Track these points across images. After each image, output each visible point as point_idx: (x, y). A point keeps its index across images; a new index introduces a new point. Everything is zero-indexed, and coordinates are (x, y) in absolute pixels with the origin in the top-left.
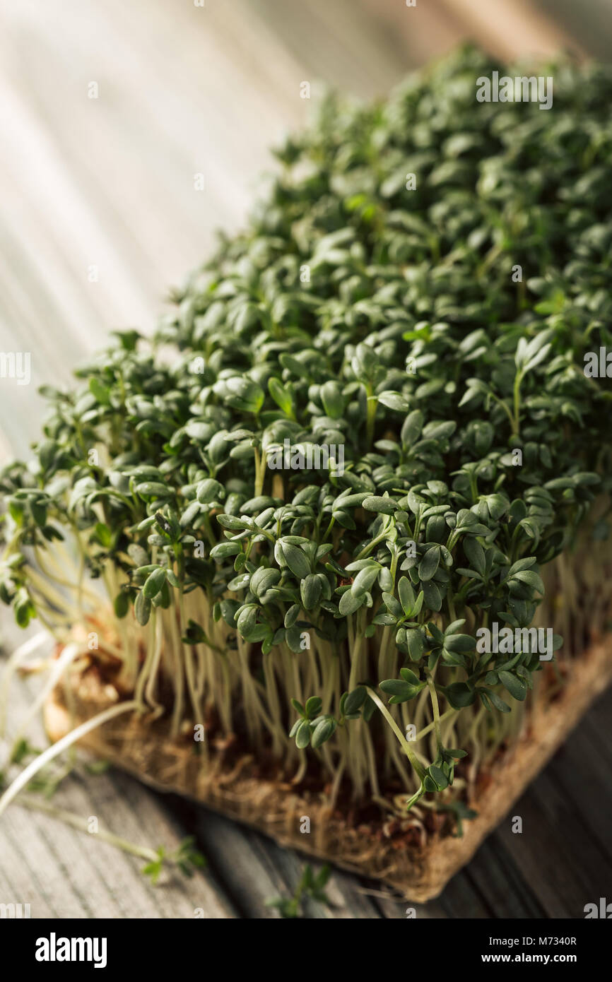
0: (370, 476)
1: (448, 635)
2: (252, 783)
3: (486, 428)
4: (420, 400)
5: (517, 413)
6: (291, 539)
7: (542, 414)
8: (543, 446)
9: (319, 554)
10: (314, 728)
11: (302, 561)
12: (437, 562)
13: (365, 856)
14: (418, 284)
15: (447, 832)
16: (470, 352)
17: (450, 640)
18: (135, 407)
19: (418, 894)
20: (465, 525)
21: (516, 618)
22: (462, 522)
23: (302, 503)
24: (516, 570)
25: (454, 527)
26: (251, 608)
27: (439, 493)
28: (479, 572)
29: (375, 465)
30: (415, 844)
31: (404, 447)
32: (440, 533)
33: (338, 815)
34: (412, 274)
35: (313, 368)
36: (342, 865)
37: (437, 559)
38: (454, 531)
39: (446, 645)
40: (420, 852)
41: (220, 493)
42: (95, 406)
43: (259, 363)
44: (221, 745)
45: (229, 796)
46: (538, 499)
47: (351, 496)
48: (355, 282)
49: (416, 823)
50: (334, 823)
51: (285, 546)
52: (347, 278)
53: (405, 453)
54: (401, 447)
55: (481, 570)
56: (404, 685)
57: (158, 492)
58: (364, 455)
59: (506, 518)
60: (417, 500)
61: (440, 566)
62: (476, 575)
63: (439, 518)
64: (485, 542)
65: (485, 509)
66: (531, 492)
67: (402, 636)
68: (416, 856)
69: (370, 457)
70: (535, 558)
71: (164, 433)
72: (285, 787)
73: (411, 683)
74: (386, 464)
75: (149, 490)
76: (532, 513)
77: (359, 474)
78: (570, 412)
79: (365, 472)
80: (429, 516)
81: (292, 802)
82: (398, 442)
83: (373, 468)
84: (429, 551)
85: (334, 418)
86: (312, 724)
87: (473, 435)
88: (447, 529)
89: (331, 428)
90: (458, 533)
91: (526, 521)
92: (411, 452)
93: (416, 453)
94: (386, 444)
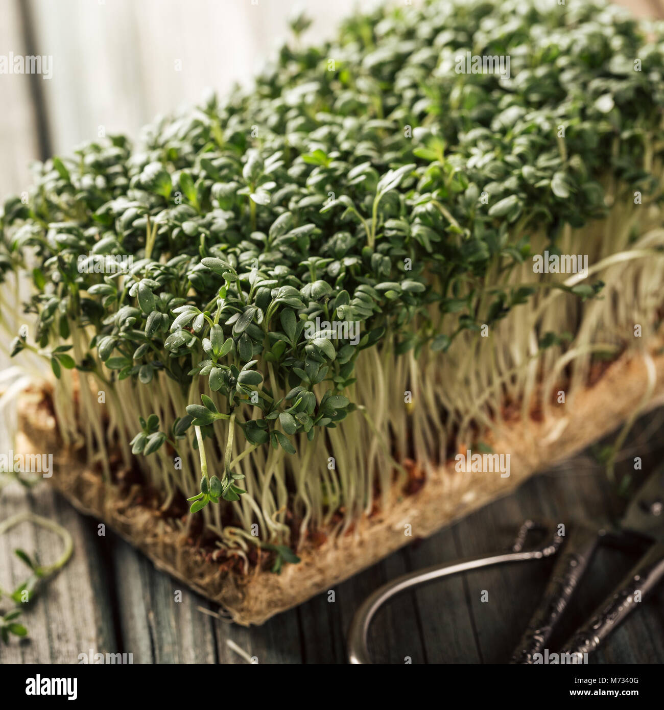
1: (243, 371)
2: (138, 510)
3: (346, 238)
5: (373, 228)
7: (392, 233)
8: (387, 258)
10: (148, 440)
12: (250, 320)
13: (207, 580)
15: (268, 567)
16: (354, 178)
17: (242, 375)
19: (243, 618)
20: (284, 297)
22: (282, 294)
25: (275, 297)
26: (111, 339)
27: (279, 274)
28: (288, 337)
29: (244, 250)
30: (238, 570)
31: (270, 239)
32: (264, 301)
33: (191, 541)
34: (350, 123)
36: (194, 587)
37: (251, 318)
38: (274, 300)
39: (240, 377)
40: (242, 579)
42: (57, 180)
44: (121, 475)
45: (121, 519)
46: (365, 295)
49: (241, 553)
50: (187, 548)
51: (141, 285)
53: (270, 244)
54: (268, 239)
55: (290, 335)
56: (206, 411)
58: (240, 242)
60: (257, 274)
61: (253, 322)
62: (285, 339)
63: (267, 290)
65: (309, 291)
66: (360, 288)
67: (206, 370)
68: (240, 582)
69: (244, 244)
71: (96, 204)
72: (157, 513)
73: (211, 409)
74: (254, 250)
75: (64, 240)
76: (353, 304)
77: (228, 254)
78: (419, 235)
79: (234, 253)
80: (259, 287)
81: (161, 528)
82: (267, 234)
83: (242, 252)
84: (247, 311)
85: (225, 210)
86: (148, 437)
87: (335, 243)
88: (270, 298)
89: (220, 218)
90: (277, 302)
91: (343, 307)
92: (275, 243)
93: (278, 245)
94: (258, 236)
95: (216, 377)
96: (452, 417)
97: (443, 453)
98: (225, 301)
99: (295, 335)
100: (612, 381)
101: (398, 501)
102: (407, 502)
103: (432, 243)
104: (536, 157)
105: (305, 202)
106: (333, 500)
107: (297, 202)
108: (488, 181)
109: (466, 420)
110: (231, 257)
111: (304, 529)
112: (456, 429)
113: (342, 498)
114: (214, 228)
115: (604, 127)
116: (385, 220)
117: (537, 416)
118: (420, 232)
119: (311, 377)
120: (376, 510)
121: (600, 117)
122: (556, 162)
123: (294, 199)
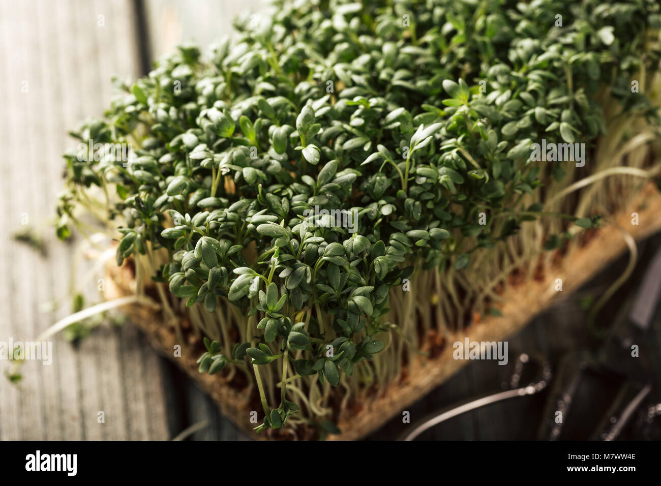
0: (290, 200)
1: (293, 331)
3: (383, 181)
4: (345, 151)
5: (407, 176)
6: (209, 240)
7: (423, 180)
8: (417, 203)
9: (229, 252)
10: (213, 361)
11: (212, 256)
12: (300, 279)
14: (388, 58)
16: (391, 122)
17: (293, 335)
18: (155, 112)
20: (330, 256)
21: (350, 326)
22: (328, 253)
23: (235, 211)
24: (357, 294)
25: (322, 255)
26: (180, 276)
28: (333, 288)
29: (296, 193)
31: (318, 185)
32: (311, 258)
34: (388, 48)
35: (279, 112)
37: (301, 276)
38: (321, 258)
39: (290, 337)
41: (185, 190)
42: (135, 104)
43: (256, 95)
46: (398, 243)
47: (262, 216)
48: (345, 46)
51: (204, 243)
52: (341, 42)
53: (318, 189)
54: (316, 184)
55: (335, 287)
56: (262, 354)
57: (145, 179)
58: (292, 183)
59: (363, 254)
60: (307, 228)
61: (302, 281)
62: (332, 291)
63: (314, 246)
64: (349, 266)
65: (350, 245)
66: (394, 236)
67: (263, 324)
69: (296, 186)
70: (373, 287)
71: (170, 134)
73: (267, 353)
74: (304, 194)
75: (140, 177)
76: (388, 253)
77: (282, 197)
78: (445, 182)
79: (287, 196)
80: (308, 243)
81: (225, 391)
82: (315, 180)
83: (294, 194)
84: (298, 269)
85: (280, 153)
86: (212, 358)
87: (374, 184)
88: (317, 255)
89: (275, 158)
90: (323, 260)
91: (379, 259)
92: (322, 190)
93: (325, 191)
94: (308, 180)
95: (272, 328)
96: (470, 295)
97: (460, 321)
98: (278, 259)
99: (339, 287)
100: (603, 239)
101: (423, 365)
102: (430, 365)
103: (456, 185)
104: (547, 93)
105: (349, 145)
106: (369, 380)
107: (342, 144)
108: (505, 121)
109: (481, 297)
110: (284, 200)
111: (344, 404)
112: (473, 301)
113: (375, 377)
114: (270, 169)
115: (605, 57)
116: (416, 166)
117: (539, 277)
118: (446, 179)
119: (352, 327)
120: (404, 376)
121: (602, 47)
122: (564, 99)
123: (339, 141)
